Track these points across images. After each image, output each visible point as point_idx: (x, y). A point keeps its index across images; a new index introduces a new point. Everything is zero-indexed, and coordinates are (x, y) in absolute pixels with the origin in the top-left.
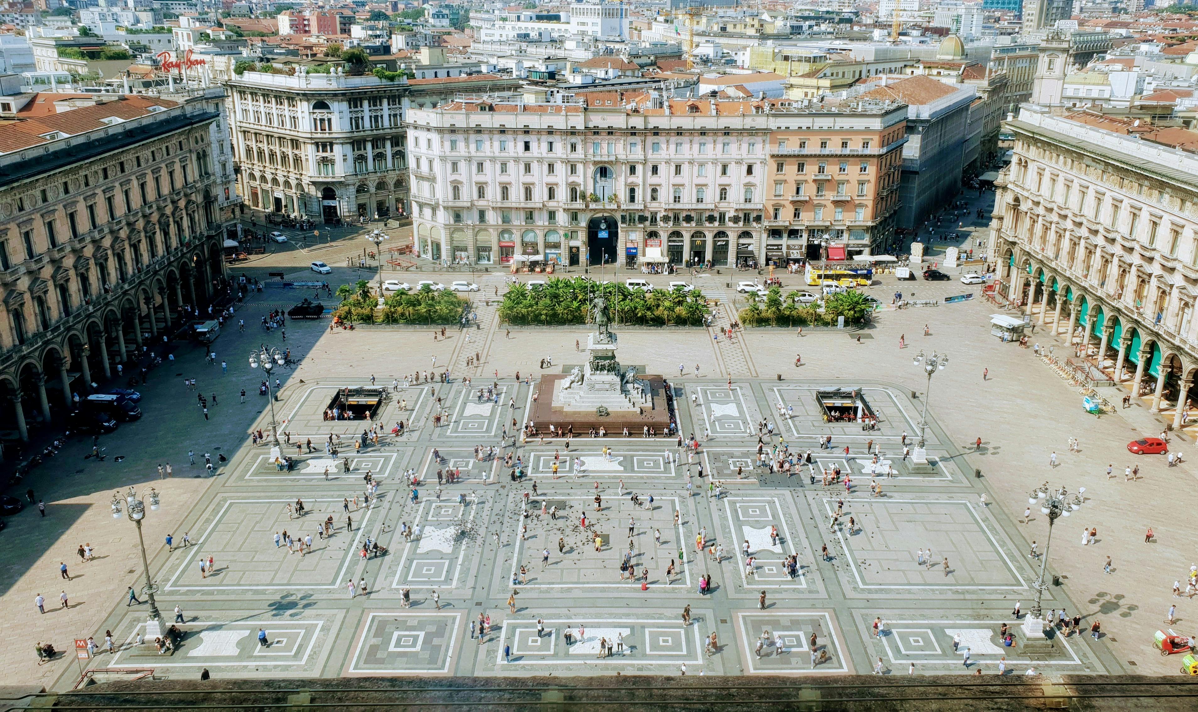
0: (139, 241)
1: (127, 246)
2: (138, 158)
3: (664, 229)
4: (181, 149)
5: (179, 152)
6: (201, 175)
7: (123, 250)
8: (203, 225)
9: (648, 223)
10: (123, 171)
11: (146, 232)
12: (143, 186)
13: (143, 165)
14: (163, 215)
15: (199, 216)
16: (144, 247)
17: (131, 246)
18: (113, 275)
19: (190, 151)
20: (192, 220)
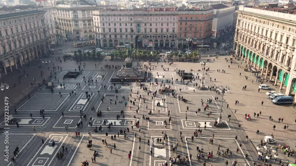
0: (25, 38)
1: (22, 39)
2: (25, 19)
3: (154, 39)
4: (37, 18)
5: (36, 19)
6: (42, 25)
7: (21, 40)
8: (43, 36)
9: (149, 38)
10: (20, 21)
11: (27, 36)
12: (26, 26)
13: (26, 21)
14: (32, 33)
15: (42, 34)
16: (26, 40)
17: (23, 39)
18: (18, 45)
19: (39, 19)
20: (40, 35)
